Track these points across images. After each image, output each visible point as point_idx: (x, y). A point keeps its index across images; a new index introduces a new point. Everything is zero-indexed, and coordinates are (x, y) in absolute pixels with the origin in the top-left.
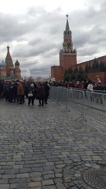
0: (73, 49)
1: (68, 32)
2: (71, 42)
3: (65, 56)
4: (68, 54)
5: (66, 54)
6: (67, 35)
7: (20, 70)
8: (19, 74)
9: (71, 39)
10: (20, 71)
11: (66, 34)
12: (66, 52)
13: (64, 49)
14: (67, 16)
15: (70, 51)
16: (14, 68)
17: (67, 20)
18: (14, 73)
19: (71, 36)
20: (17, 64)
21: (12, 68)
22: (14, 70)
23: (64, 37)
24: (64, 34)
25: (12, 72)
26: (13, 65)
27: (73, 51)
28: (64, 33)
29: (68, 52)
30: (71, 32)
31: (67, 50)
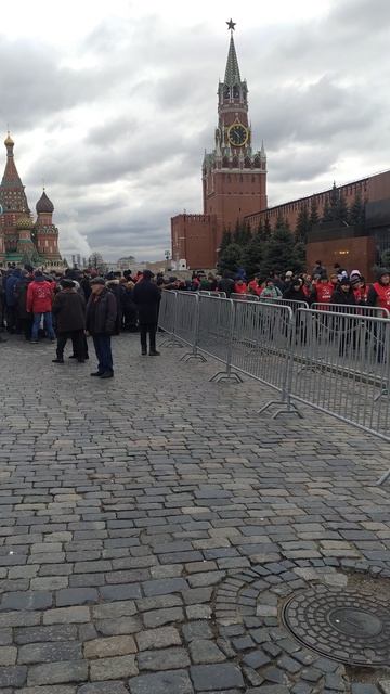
0: (254, 152)
1: (236, 89)
2: (247, 126)
3: (223, 178)
4: (235, 170)
5: (226, 170)
6: (231, 100)
7: (56, 230)
8: (52, 243)
9: (246, 115)
10: (54, 235)
11: (226, 96)
12: (226, 163)
13: (219, 153)
14: (231, 25)
15: (242, 160)
16: (34, 222)
17: (232, 39)
18: (35, 239)
19: (246, 102)
20: (45, 206)
21: (23, 221)
22: (33, 229)
23: (221, 107)
24: (219, 94)
25: (26, 237)
26: (28, 211)
27: (252, 160)
28: (219, 90)
29: (235, 164)
30: (245, 88)
31: (231, 154)
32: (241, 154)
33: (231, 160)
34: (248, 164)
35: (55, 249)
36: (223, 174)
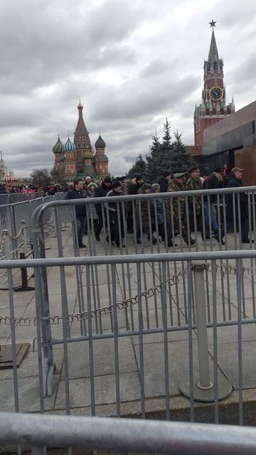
0: (227, 104)
1: (215, 64)
2: (222, 87)
3: (206, 122)
4: (214, 116)
5: (208, 116)
6: (212, 71)
7: (107, 159)
8: (104, 167)
9: (222, 81)
10: (106, 161)
11: (209, 69)
12: (207, 112)
13: (203, 106)
14: (213, 24)
15: (218, 109)
16: (94, 155)
17: (213, 33)
18: (94, 164)
19: (222, 72)
20: (101, 144)
21: (88, 154)
22: (93, 159)
23: (205, 77)
24: (204, 68)
25: (89, 163)
26: (91, 148)
27: (226, 109)
28: (205, 66)
29: (214, 112)
30: (221, 63)
31: (211, 106)
32: (218, 106)
33: (211, 110)
34: (222, 112)
35: (106, 170)
36: (206, 119)
